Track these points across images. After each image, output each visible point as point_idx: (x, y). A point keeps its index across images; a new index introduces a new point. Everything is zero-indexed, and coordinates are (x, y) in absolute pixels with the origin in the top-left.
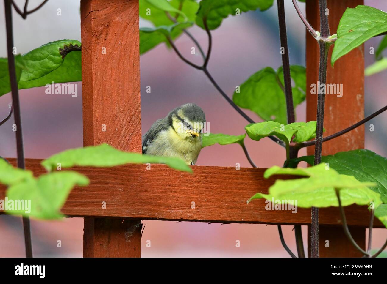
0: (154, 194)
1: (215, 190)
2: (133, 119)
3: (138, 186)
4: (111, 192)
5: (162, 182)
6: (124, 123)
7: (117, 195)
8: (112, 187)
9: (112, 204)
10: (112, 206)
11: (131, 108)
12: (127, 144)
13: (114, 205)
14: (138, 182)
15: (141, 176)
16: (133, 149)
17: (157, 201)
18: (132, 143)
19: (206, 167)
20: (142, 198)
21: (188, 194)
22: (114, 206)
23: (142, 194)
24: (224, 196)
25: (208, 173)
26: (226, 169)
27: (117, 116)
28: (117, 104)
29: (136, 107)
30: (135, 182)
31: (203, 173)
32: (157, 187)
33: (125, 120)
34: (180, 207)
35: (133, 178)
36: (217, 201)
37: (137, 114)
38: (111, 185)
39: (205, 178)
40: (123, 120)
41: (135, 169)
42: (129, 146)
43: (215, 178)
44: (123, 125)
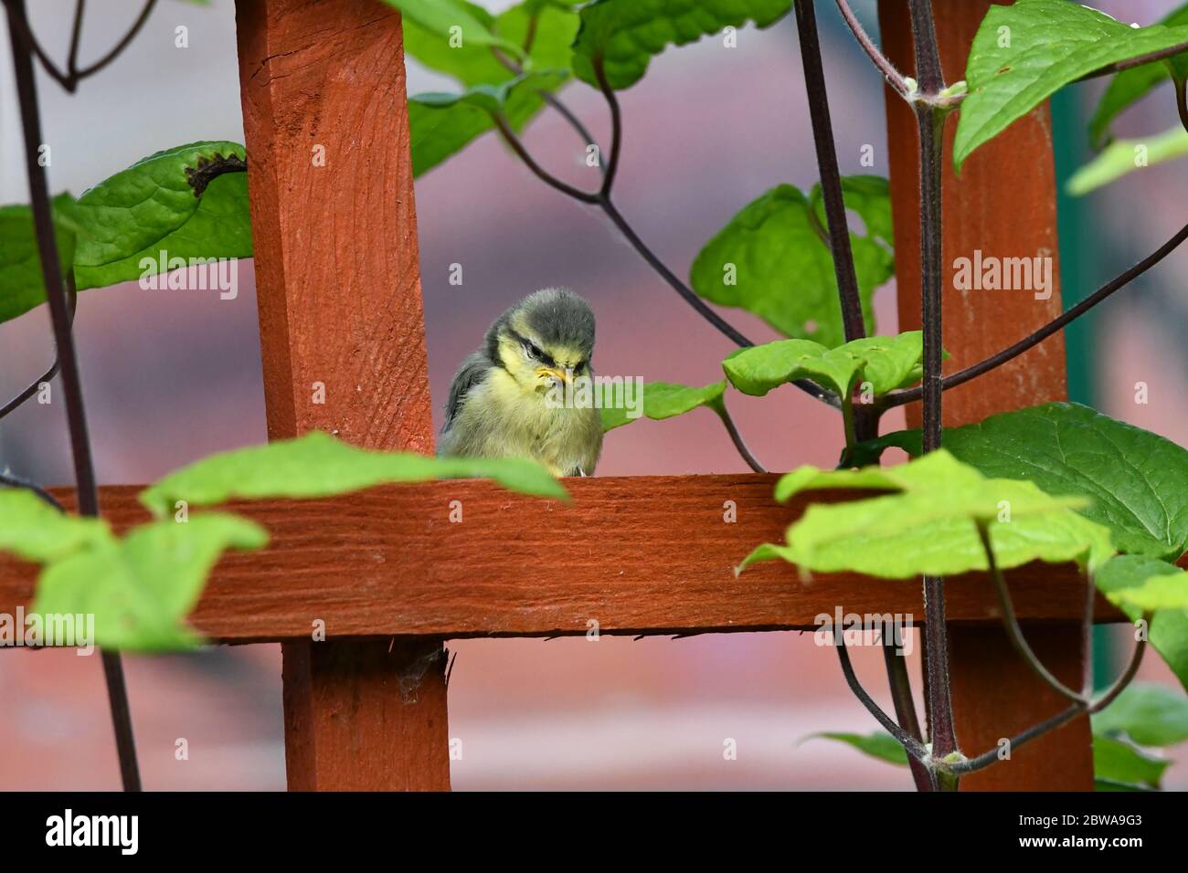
0: (474, 566)
1: (648, 543)
2: (405, 356)
3: (428, 545)
4: (352, 567)
5: (497, 529)
6: (379, 367)
7: (371, 573)
8: (352, 551)
9: (357, 598)
10: (358, 606)
11: (398, 325)
12: (391, 426)
13: (362, 604)
14: (429, 535)
15: (435, 516)
16: (409, 440)
17: (485, 584)
18: (406, 423)
19: (620, 478)
20: (441, 578)
21: (570, 560)
22: (363, 606)
23: (441, 566)
24: (675, 558)
25: (625, 497)
26: (675, 481)
27: (358, 351)
28: (356, 316)
29: (410, 321)
30: (420, 534)
31: (610, 496)
32: (482, 543)
33: (381, 360)
34: (551, 596)
35: (413, 522)
36: (655, 573)
37: (415, 341)
38: (351, 548)
39: (617, 512)
40: (376, 360)
41: (417, 497)
42: (398, 433)
43: (645, 508)
44: (376, 374)
